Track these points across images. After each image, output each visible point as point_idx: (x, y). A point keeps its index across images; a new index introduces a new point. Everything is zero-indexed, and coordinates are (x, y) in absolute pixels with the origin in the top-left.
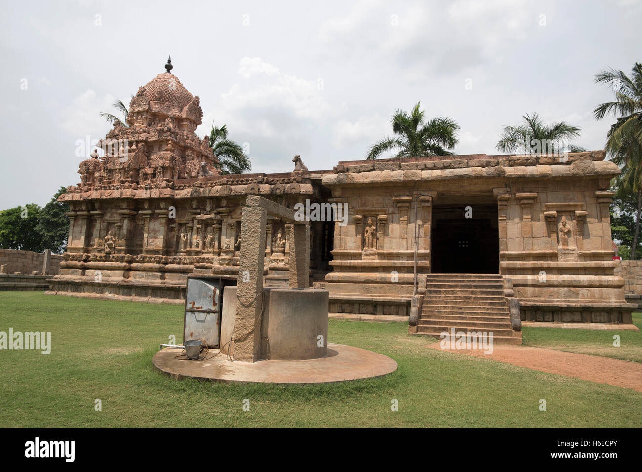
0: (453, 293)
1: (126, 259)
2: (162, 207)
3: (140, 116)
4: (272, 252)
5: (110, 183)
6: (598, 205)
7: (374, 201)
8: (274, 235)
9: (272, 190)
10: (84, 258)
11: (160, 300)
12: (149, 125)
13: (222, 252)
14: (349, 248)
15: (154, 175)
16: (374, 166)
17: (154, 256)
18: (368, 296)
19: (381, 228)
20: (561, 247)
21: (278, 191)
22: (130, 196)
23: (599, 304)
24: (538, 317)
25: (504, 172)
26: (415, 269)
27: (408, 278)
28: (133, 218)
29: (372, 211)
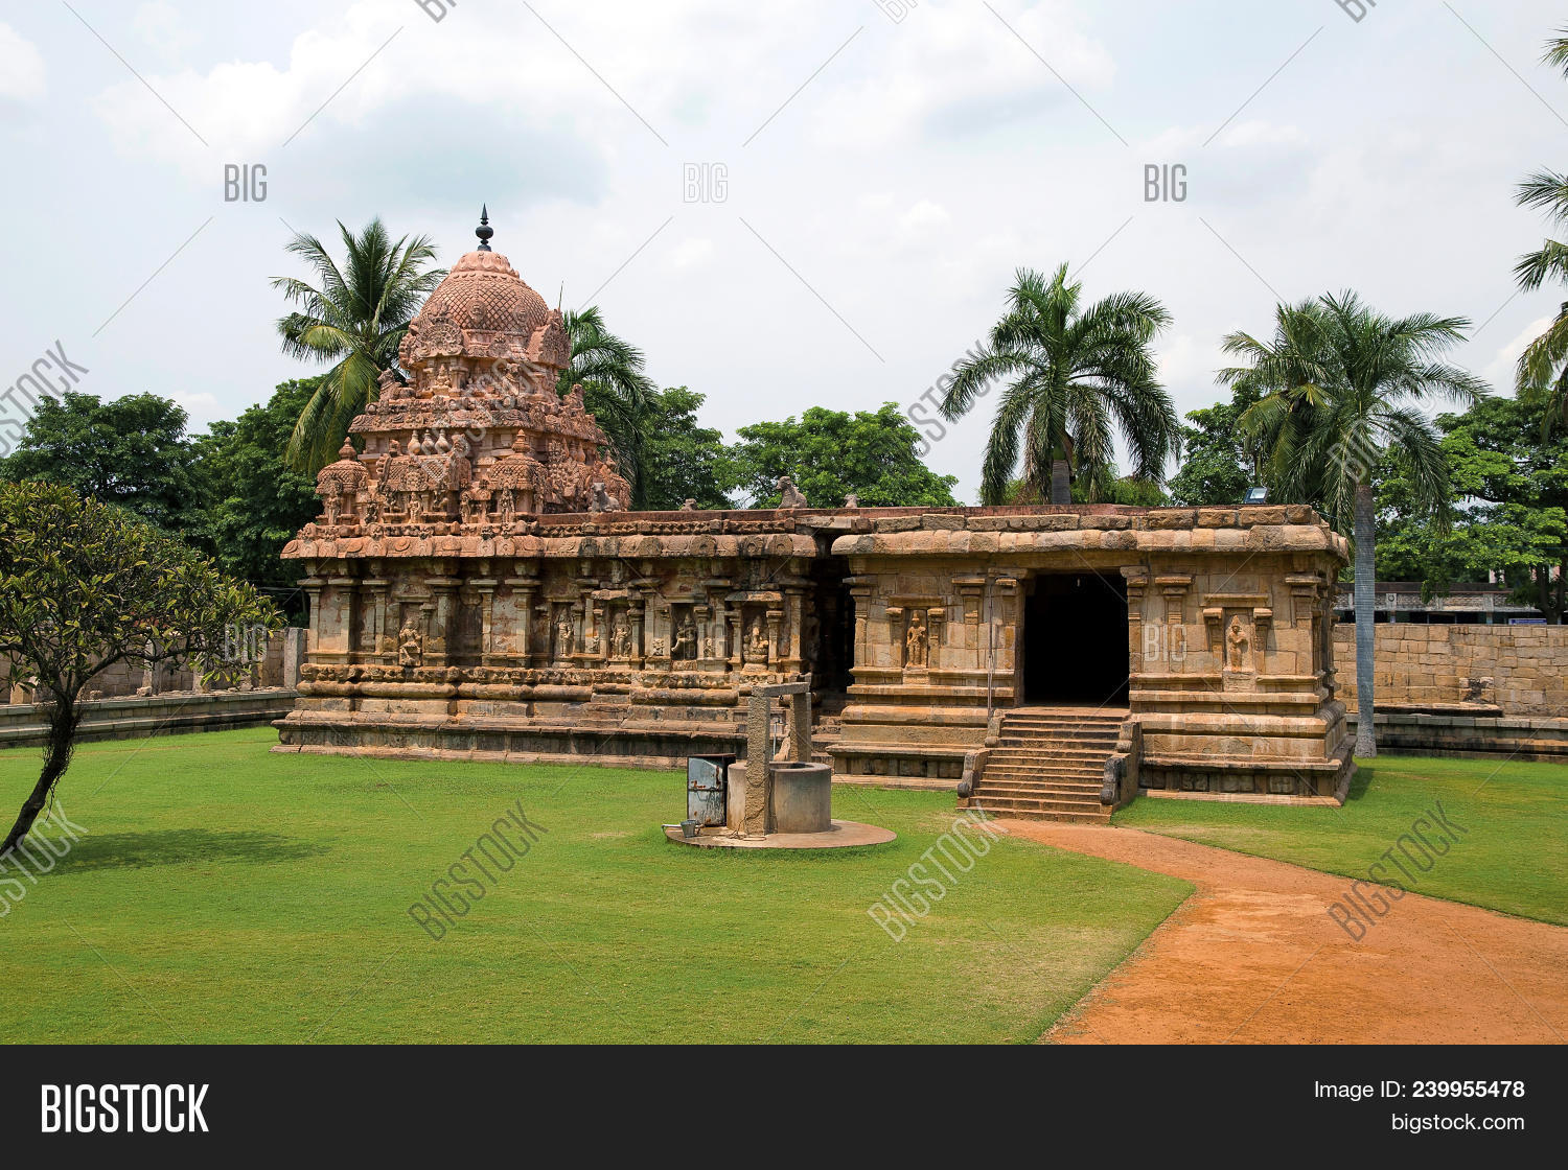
0: (1041, 745)
1: (449, 676)
2: (519, 573)
3: (443, 367)
4: (744, 661)
5: (399, 520)
6: (1292, 598)
7: (922, 584)
8: (746, 631)
9: (740, 547)
10: (351, 674)
11: (531, 757)
12: (464, 386)
13: (648, 663)
14: (880, 664)
15: (492, 505)
16: (921, 521)
17: (509, 670)
18: (913, 746)
19: (933, 629)
20: (1229, 668)
21: (751, 551)
22: (453, 554)
23: (1283, 763)
24: (1185, 782)
25: (1135, 542)
26: (989, 701)
27: (978, 717)
28: (455, 593)
29: (919, 600)
